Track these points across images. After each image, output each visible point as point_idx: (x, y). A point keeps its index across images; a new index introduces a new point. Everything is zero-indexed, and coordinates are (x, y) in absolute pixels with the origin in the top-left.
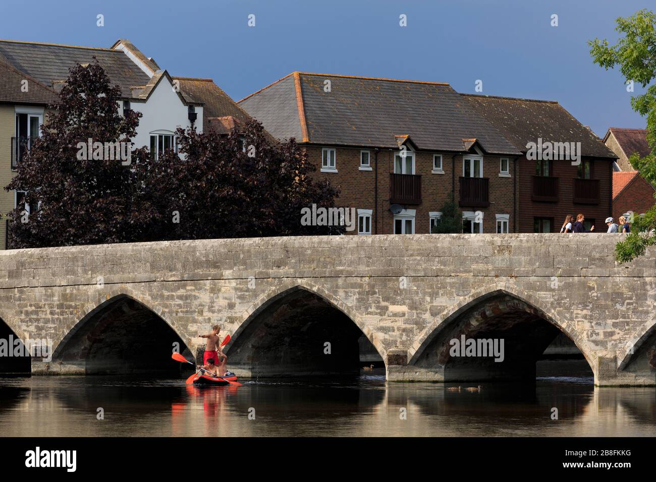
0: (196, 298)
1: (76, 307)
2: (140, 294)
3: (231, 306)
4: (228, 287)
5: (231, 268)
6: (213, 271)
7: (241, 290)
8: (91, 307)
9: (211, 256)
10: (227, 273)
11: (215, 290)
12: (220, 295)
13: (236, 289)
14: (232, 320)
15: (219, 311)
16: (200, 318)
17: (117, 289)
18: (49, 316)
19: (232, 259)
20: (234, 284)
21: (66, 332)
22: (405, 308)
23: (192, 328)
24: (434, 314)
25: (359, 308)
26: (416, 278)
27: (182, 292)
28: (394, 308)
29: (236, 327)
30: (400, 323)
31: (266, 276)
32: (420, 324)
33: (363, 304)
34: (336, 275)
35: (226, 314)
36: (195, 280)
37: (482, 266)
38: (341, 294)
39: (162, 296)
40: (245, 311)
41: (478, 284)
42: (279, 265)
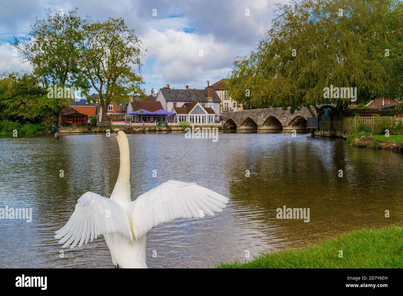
0: (258, 117)
1: (243, 119)
2: (250, 117)
3: (263, 119)
6: (260, 114)
7: (264, 116)
9: (260, 111)
10: (262, 114)
11: (260, 116)
14: (263, 121)
16: (259, 120)
17: (248, 116)
18: (239, 121)
19: (262, 112)
22: (285, 118)
23: (258, 122)
24: (290, 119)
25: (279, 119)
26: (287, 114)
27: (256, 117)
28: (284, 118)
29: (263, 122)
30: (285, 121)
31: (267, 114)
32: (288, 121)
33: (280, 118)
34: (276, 114)
35: (262, 120)
36: (258, 115)
37: (296, 112)
38: (277, 116)
39: (254, 117)
40: (265, 120)
41: (295, 114)
42: (269, 112)
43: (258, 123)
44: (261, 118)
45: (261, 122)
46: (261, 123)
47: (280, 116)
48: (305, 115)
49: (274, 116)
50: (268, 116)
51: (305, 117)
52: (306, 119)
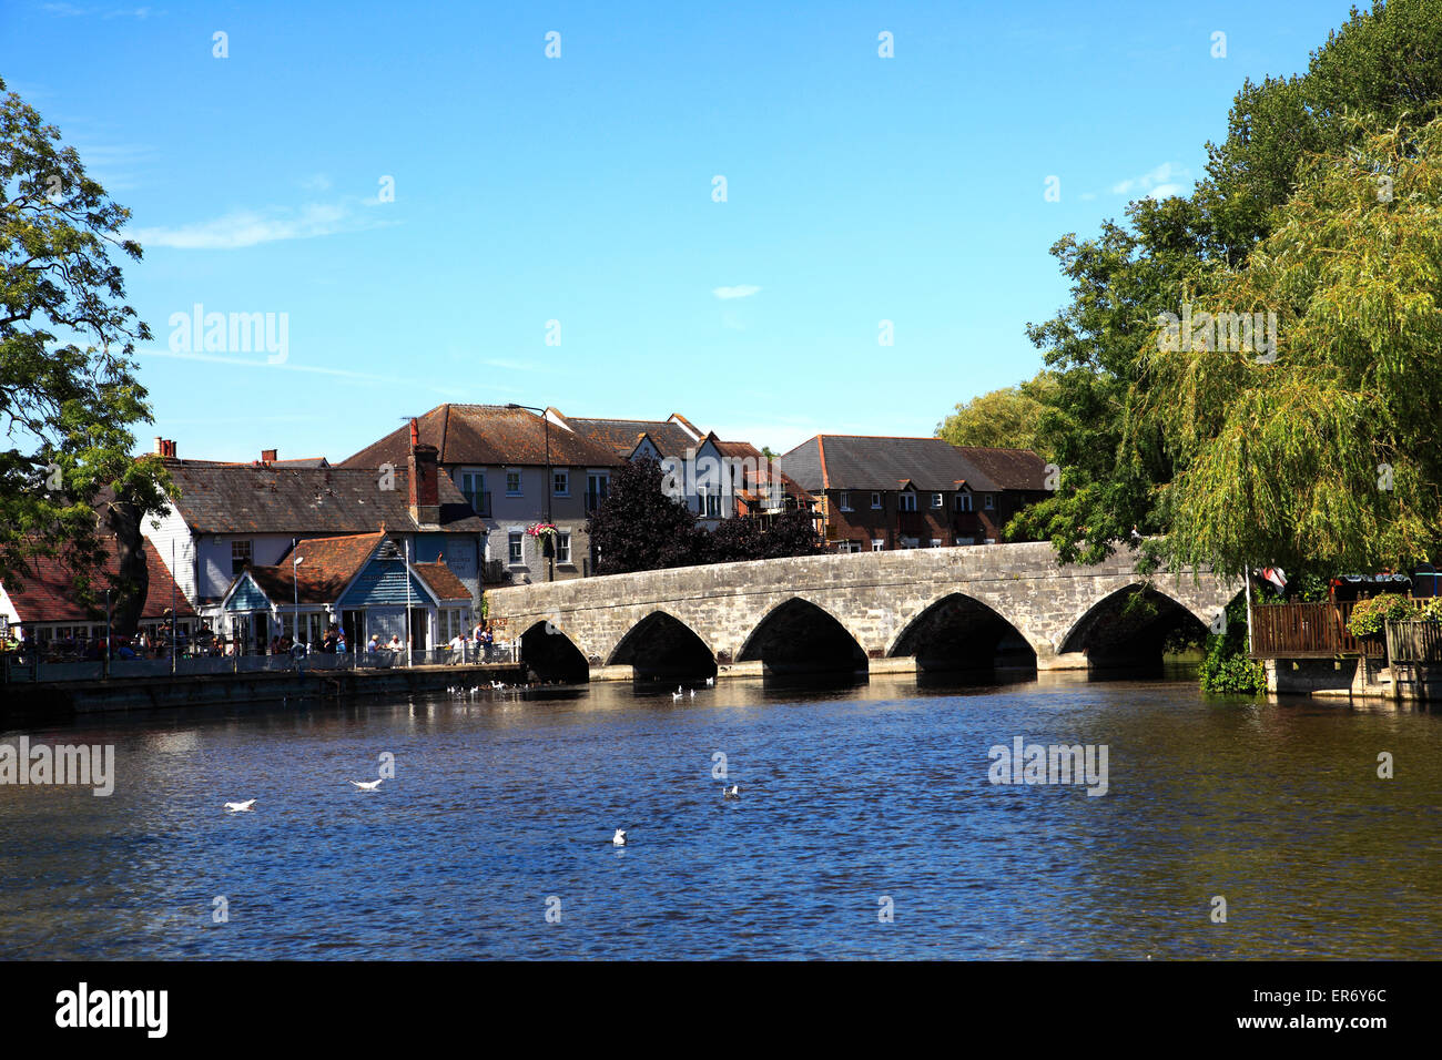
0: (715, 611)
1: (622, 623)
2: (669, 610)
3: (743, 616)
4: (741, 601)
5: (741, 586)
6: (728, 589)
7: (751, 603)
8: (634, 622)
9: (726, 577)
10: (739, 590)
11: (730, 605)
12: (734, 607)
13: (747, 603)
14: (744, 628)
15: (734, 621)
16: (719, 627)
17: (656, 607)
18: (602, 632)
19: (743, 578)
20: (744, 598)
21: (616, 644)
22: (881, 612)
23: (713, 635)
24: (905, 615)
25: (844, 613)
26: (889, 586)
27: (704, 607)
28: (872, 612)
29: (748, 633)
30: (877, 624)
31: (771, 591)
32: (894, 624)
33: (848, 610)
34: (825, 587)
35: (739, 623)
36: (714, 596)
37: (940, 574)
38: (829, 602)
39: (688, 611)
40: (755, 620)
41: (938, 589)
42: (779, 580)
43: (716, 640)
44: (738, 614)
45: (731, 634)
46: (733, 639)
47: (849, 596)
48: (993, 590)
49: (808, 599)
50: (773, 601)
51: (992, 599)
52: (999, 610)
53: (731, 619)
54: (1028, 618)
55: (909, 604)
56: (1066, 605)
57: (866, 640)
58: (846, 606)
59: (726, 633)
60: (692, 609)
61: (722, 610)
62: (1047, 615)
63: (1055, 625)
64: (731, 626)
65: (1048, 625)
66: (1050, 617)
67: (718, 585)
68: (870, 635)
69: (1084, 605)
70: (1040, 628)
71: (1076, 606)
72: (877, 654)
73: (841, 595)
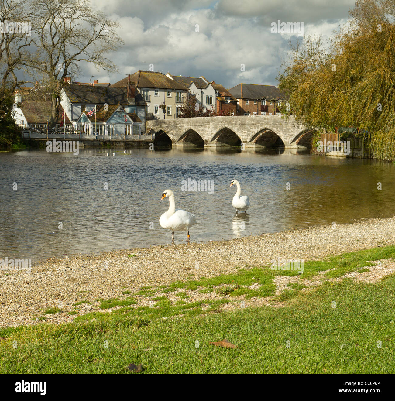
1: (181, 131)
2: (194, 128)
3: (212, 131)
4: (211, 127)
6: (208, 124)
8: (185, 131)
9: (208, 120)
10: (211, 124)
11: (209, 128)
13: (213, 127)
16: (205, 133)
17: (189, 127)
18: (176, 133)
19: (212, 121)
22: (246, 131)
23: (204, 135)
24: (252, 132)
26: (249, 125)
27: (202, 128)
28: (244, 131)
29: (213, 135)
30: (245, 134)
31: (219, 125)
32: (249, 134)
33: (238, 130)
34: (233, 124)
35: (211, 133)
36: (205, 125)
37: (262, 122)
38: (234, 128)
39: (198, 129)
40: (215, 132)
41: (261, 126)
42: (221, 122)
43: (205, 137)
44: (210, 130)
45: (209, 135)
46: (209, 137)
47: (239, 127)
48: (274, 127)
49: (228, 127)
50: (220, 127)
51: (275, 130)
52: (276, 132)
53: (209, 131)
54: (283, 135)
55: (254, 130)
56: (293, 132)
57: (243, 138)
58: (238, 129)
59: (207, 135)
60: (199, 128)
61: (206, 129)
62: (288, 134)
63: (289, 136)
64: (208, 133)
65: (288, 137)
66: (289, 135)
67: (206, 122)
68: (243, 137)
69: (297, 132)
70: (286, 137)
71: (295, 132)
72: (245, 142)
73: (237, 126)
